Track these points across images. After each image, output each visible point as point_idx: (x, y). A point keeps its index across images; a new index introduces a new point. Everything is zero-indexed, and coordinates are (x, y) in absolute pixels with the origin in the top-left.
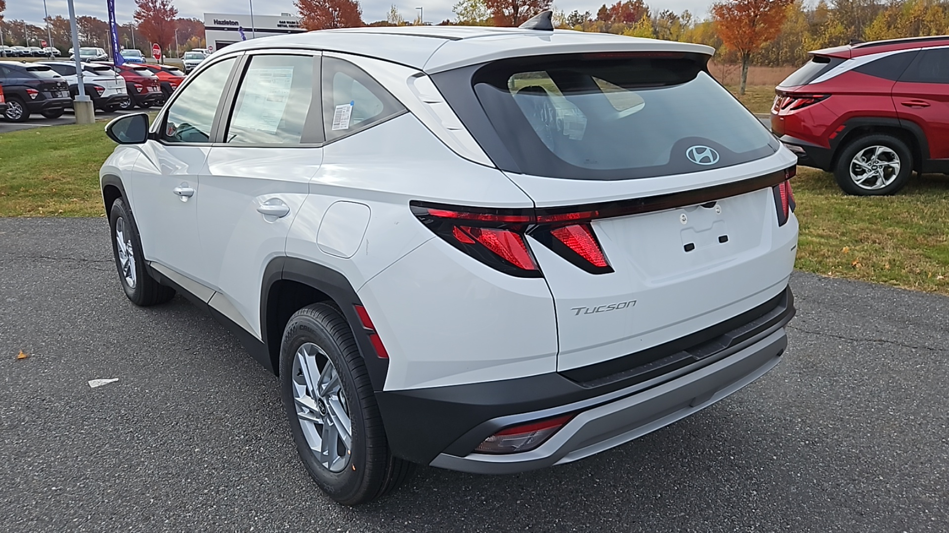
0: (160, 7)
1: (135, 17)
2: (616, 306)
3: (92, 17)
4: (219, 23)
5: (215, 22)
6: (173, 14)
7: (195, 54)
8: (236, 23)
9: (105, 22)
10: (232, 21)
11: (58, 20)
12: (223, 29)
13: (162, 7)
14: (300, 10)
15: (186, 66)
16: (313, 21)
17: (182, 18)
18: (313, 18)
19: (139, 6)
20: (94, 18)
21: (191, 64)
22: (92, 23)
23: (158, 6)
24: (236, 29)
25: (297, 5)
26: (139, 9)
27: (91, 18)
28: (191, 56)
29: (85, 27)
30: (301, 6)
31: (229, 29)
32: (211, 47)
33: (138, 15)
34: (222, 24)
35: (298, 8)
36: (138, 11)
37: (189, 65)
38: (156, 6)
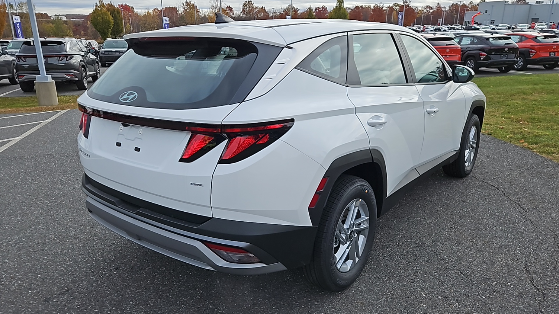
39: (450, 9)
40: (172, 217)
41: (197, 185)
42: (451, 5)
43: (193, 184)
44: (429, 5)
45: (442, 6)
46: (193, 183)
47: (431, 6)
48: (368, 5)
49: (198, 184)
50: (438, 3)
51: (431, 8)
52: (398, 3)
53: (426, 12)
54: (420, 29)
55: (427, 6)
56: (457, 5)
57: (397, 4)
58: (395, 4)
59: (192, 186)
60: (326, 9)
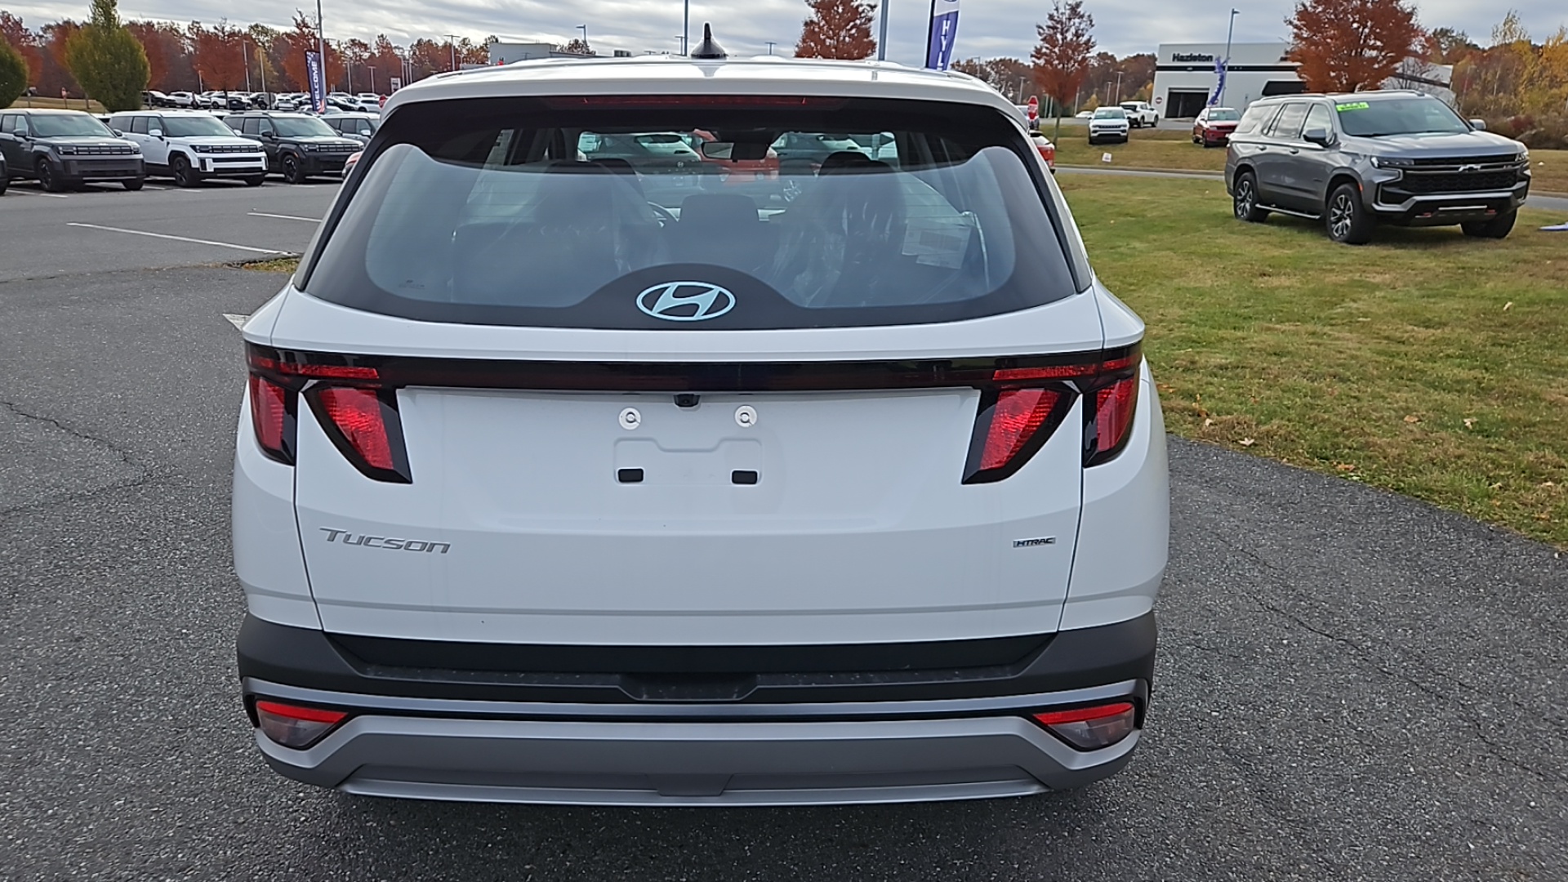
0: (1072, 40)
1: (1032, 56)
2: (404, 544)
3: (1013, 59)
4: (1182, 59)
5: (1176, 58)
6: (1088, 49)
7: (1110, 111)
8: (1209, 58)
9: (1029, 66)
10: (1202, 54)
11: (968, 65)
12: (1184, 68)
13: (1075, 39)
14: (1295, 30)
15: (1092, 129)
16: (1317, 48)
17: (1141, 53)
18: (1317, 44)
19: (1042, 40)
20: (1016, 61)
21: (1100, 127)
22: (1011, 67)
23: (1069, 39)
24: (1212, 68)
25: (1291, 23)
26: (1039, 44)
27: (1010, 60)
28: (1104, 114)
29: (1000, 75)
30: (1298, 23)
31: (1195, 68)
32: (1159, 98)
33: (1038, 53)
34: (1186, 61)
35: (1291, 27)
36: (1038, 47)
37: (1097, 129)
38: (1066, 38)
39: (414, 53)
40: (907, 670)
41: (1037, 542)
42: (415, 43)
43: (1023, 543)
44: (358, 39)
45: (393, 45)
46: (1021, 540)
47: (362, 41)
48: (169, 22)
49: (1040, 538)
50: (382, 36)
51: (365, 47)
52: (266, 25)
53: (351, 58)
54: (354, 103)
55: (353, 41)
56: (432, 45)
57: (263, 27)
58: (257, 26)
59: (1021, 548)
60: (18, 24)
